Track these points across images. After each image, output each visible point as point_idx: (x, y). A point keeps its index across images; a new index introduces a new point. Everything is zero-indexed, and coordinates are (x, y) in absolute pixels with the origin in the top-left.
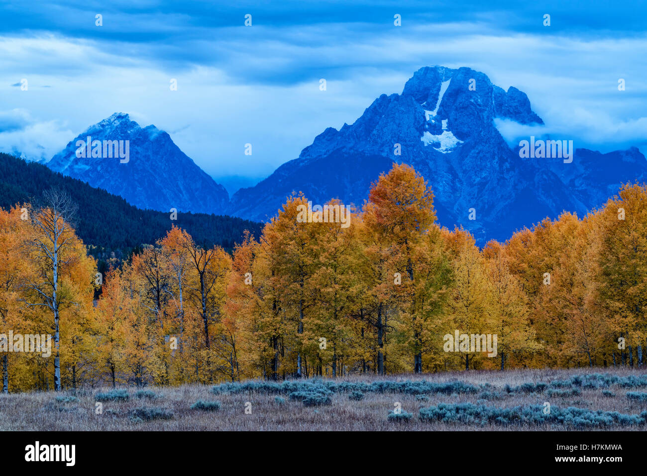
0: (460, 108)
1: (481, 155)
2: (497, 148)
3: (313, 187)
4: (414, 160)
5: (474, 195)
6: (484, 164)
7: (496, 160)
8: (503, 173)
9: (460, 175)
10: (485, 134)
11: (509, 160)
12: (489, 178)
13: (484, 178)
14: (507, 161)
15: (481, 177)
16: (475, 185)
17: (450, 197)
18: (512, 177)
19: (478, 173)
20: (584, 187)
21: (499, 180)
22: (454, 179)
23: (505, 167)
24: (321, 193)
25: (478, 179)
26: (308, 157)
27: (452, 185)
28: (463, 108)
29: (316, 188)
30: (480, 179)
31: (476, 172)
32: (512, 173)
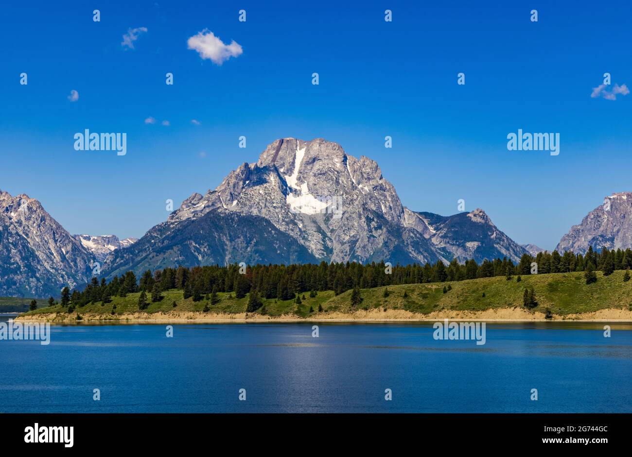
0: (319, 174)
1: (346, 215)
2: (362, 208)
3: (194, 244)
4: (283, 221)
5: (346, 252)
6: (350, 224)
7: (363, 219)
8: (371, 232)
9: (329, 234)
10: (347, 197)
11: (375, 220)
12: (358, 237)
13: (353, 236)
14: (373, 220)
15: (350, 236)
16: (345, 243)
17: (323, 254)
18: (381, 235)
19: (347, 232)
20: (443, 245)
21: (369, 238)
22: (324, 238)
23: (372, 226)
24: (202, 250)
25: (347, 238)
26: (177, 220)
27: (323, 243)
28: (321, 174)
29: (197, 246)
30: (349, 237)
31: (344, 231)
32: (379, 231)
